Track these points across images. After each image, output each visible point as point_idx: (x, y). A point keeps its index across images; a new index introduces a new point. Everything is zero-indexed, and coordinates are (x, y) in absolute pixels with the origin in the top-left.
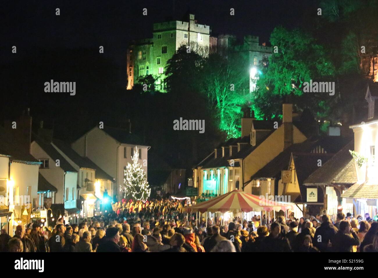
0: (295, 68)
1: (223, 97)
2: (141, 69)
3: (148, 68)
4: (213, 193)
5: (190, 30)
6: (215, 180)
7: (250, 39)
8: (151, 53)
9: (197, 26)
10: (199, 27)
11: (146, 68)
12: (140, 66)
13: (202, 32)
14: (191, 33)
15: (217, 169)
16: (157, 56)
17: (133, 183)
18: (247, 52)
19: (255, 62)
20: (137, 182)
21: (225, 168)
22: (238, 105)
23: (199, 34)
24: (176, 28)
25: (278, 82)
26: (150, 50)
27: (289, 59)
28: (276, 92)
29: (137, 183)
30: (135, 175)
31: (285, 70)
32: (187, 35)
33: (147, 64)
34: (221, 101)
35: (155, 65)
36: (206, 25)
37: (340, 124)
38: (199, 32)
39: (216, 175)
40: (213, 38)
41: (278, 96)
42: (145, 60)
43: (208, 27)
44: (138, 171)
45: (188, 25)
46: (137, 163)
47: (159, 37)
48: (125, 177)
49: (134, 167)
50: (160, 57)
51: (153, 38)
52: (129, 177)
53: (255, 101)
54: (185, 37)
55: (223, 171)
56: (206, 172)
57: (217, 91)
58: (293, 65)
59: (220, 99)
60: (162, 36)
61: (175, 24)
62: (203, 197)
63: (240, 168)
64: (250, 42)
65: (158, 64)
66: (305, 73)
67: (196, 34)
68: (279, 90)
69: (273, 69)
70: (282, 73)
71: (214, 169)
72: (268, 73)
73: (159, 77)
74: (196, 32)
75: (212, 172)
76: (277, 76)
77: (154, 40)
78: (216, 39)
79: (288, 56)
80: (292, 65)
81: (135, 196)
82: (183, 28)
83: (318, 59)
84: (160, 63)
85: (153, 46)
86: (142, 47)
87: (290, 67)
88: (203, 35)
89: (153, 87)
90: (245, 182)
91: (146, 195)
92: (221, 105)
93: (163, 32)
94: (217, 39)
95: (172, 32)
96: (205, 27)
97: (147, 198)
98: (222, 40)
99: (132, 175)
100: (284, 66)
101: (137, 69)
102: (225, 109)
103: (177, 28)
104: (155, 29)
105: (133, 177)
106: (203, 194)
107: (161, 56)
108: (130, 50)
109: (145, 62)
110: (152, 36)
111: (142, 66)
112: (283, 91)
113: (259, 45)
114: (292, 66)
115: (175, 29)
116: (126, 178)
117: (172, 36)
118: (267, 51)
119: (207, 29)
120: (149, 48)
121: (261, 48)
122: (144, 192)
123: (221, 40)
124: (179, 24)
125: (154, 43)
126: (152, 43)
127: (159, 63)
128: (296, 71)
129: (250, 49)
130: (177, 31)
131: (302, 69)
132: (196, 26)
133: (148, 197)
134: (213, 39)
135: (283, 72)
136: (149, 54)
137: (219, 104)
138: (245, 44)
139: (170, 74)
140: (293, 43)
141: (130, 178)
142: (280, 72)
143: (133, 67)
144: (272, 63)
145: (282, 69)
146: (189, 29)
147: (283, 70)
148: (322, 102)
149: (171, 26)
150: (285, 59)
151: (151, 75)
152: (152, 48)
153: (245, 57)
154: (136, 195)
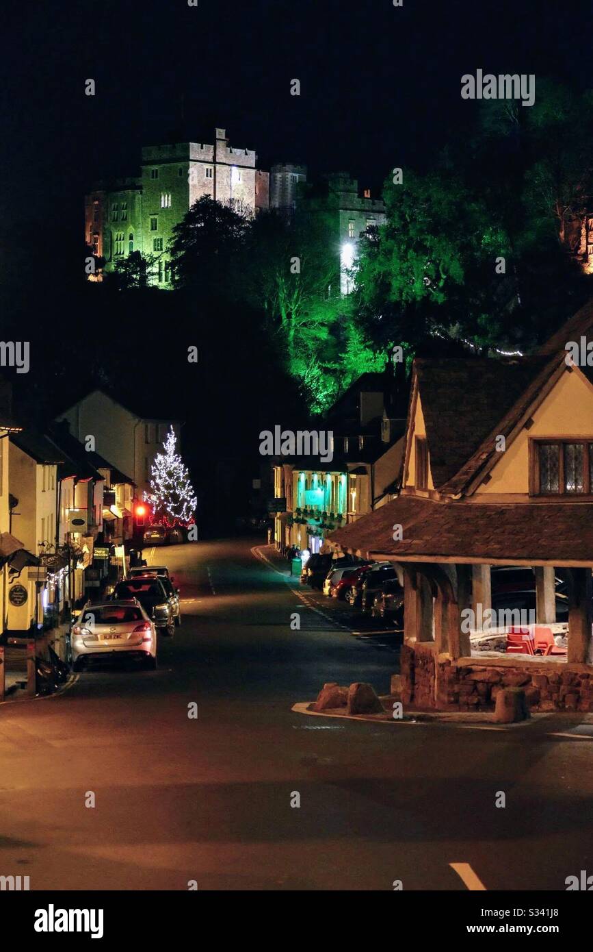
0: (432, 251)
1: (294, 307)
2: (117, 240)
3: (131, 238)
4: (317, 510)
5: (217, 161)
6: (322, 490)
7: (341, 186)
8: (137, 209)
9: (231, 152)
10: (235, 153)
11: (129, 238)
12: (115, 235)
13: (241, 165)
14: (218, 167)
15: (327, 474)
16: (151, 215)
17: (168, 487)
18: (334, 212)
19: (350, 232)
20: (174, 486)
21: (341, 474)
22: (322, 324)
23: (234, 168)
24: (189, 156)
25: (399, 278)
26: (136, 200)
27: (421, 231)
28: (394, 297)
29: (174, 488)
30: (170, 475)
31: (411, 253)
32: (211, 170)
33: (131, 229)
34: (289, 316)
35: (146, 232)
36: (250, 149)
37: (519, 353)
38: (235, 163)
39: (323, 483)
40: (262, 173)
41: (397, 304)
42: (125, 222)
43: (252, 154)
44: (175, 468)
45: (212, 150)
46: (174, 454)
47: (155, 174)
48: (154, 478)
49: (169, 461)
50: (156, 217)
51: (141, 176)
52: (160, 478)
53: (354, 313)
54: (207, 176)
55: (336, 477)
56: (303, 477)
57: (282, 295)
58: (428, 244)
59: (286, 311)
60: (160, 174)
61: (187, 150)
62: (299, 514)
63: (367, 476)
64: (341, 191)
65: (152, 229)
66: (451, 259)
67: (227, 168)
68: (401, 292)
69: (388, 253)
70: (406, 260)
71: (319, 472)
72: (379, 261)
73: (157, 258)
74: (229, 165)
75: (316, 477)
76: (395, 266)
77: (143, 181)
78: (267, 175)
79: (418, 227)
80: (425, 244)
81: (172, 510)
82: (202, 158)
83: (477, 230)
84: (156, 229)
85: (141, 193)
86: (119, 194)
87: (421, 249)
88: (242, 171)
89: (144, 279)
90: (376, 496)
91: (189, 509)
92: (289, 324)
93: (162, 166)
94: (269, 174)
95: (180, 165)
96: (246, 154)
97: (191, 513)
98: (279, 175)
99: (165, 475)
100: (409, 247)
101: (109, 239)
102: (297, 331)
103: (191, 158)
104: (145, 159)
105: (167, 478)
106: (298, 510)
107: (160, 214)
108: (95, 200)
109: (126, 226)
110: (138, 174)
111: (120, 233)
112: (407, 294)
113: (359, 197)
114: (426, 246)
115: (187, 159)
116: (154, 481)
117: (181, 175)
118: (375, 208)
119: (251, 158)
120: (134, 198)
121: (363, 203)
122: (186, 504)
123: (276, 177)
124: (195, 149)
125: (144, 187)
126: (140, 188)
127: (154, 228)
128: (433, 256)
129: (340, 207)
130: (191, 163)
131: (445, 250)
132: (229, 151)
133: (192, 511)
134: (260, 175)
135: (409, 257)
136: (133, 208)
137: (285, 321)
138: (331, 195)
139: (181, 254)
140: (428, 200)
141: (163, 479)
142: (403, 258)
143: (101, 236)
144: (387, 240)
145: (406, 252)
146: (214, 158)
147: (409, 254)
148: (483, 316)
149: (179, 153)
150: (412, 233)
151: (138, 252)
152: (140, 196)
153: (330, 222)
154: (174, 509)
